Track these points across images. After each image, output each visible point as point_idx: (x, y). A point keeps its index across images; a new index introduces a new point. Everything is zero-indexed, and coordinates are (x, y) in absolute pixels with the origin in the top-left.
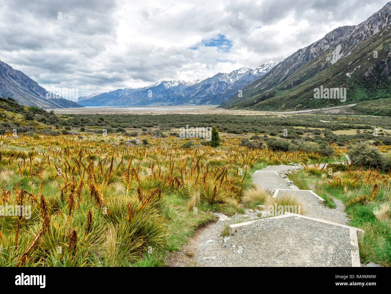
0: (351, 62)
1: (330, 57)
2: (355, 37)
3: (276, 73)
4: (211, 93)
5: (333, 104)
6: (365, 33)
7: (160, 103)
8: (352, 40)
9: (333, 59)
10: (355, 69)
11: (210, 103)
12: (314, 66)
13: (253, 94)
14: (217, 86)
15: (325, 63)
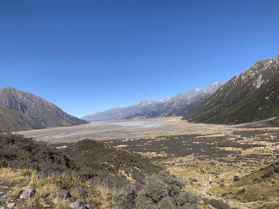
0: (268, 89)
1: (255, 83)
2: (271, 69)
3: (220, 94)
4: (175, 108)
5: (258, 119)
6: (277, 66)
7: (140, 117)
8: (268, 71)
9: (258, 84)
10: (271, 94)
11: (175, 115)
12: (245, 89)
13: (206, 110)
14: (179, 103)
15: (252, 87)
